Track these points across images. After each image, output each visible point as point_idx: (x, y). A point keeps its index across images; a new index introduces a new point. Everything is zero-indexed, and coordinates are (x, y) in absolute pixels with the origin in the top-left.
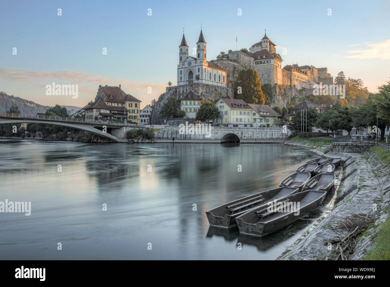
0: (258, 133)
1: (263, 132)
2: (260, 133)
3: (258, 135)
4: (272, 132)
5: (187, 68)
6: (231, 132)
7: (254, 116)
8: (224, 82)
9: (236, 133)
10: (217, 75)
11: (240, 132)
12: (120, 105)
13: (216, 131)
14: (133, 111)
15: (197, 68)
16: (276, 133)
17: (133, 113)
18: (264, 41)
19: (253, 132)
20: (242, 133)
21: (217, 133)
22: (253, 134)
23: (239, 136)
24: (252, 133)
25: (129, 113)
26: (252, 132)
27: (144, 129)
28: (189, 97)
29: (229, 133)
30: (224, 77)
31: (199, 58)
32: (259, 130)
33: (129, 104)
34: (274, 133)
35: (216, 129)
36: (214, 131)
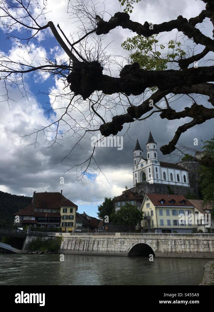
0: (182, 243)
1: (191, 242)
2: (187, 243)
3: (183, 247)
5: (140, 171)
6: (143, 242)
9: (148, 243)
11: (155, 241)
12: (54, 212)
13: (122, 240)
14: (69, 217)
17: (67, 219)
19: (175, 242)
20: (158, 244)
21: (124, 242)
22: (175, 245)
23: (154, 247)
24: (173, 244)
25: (63, 219)
26: (173, 242)
29: (139, 243)
33: (64, 209)
35: (122, 237)
36: (120, 240)
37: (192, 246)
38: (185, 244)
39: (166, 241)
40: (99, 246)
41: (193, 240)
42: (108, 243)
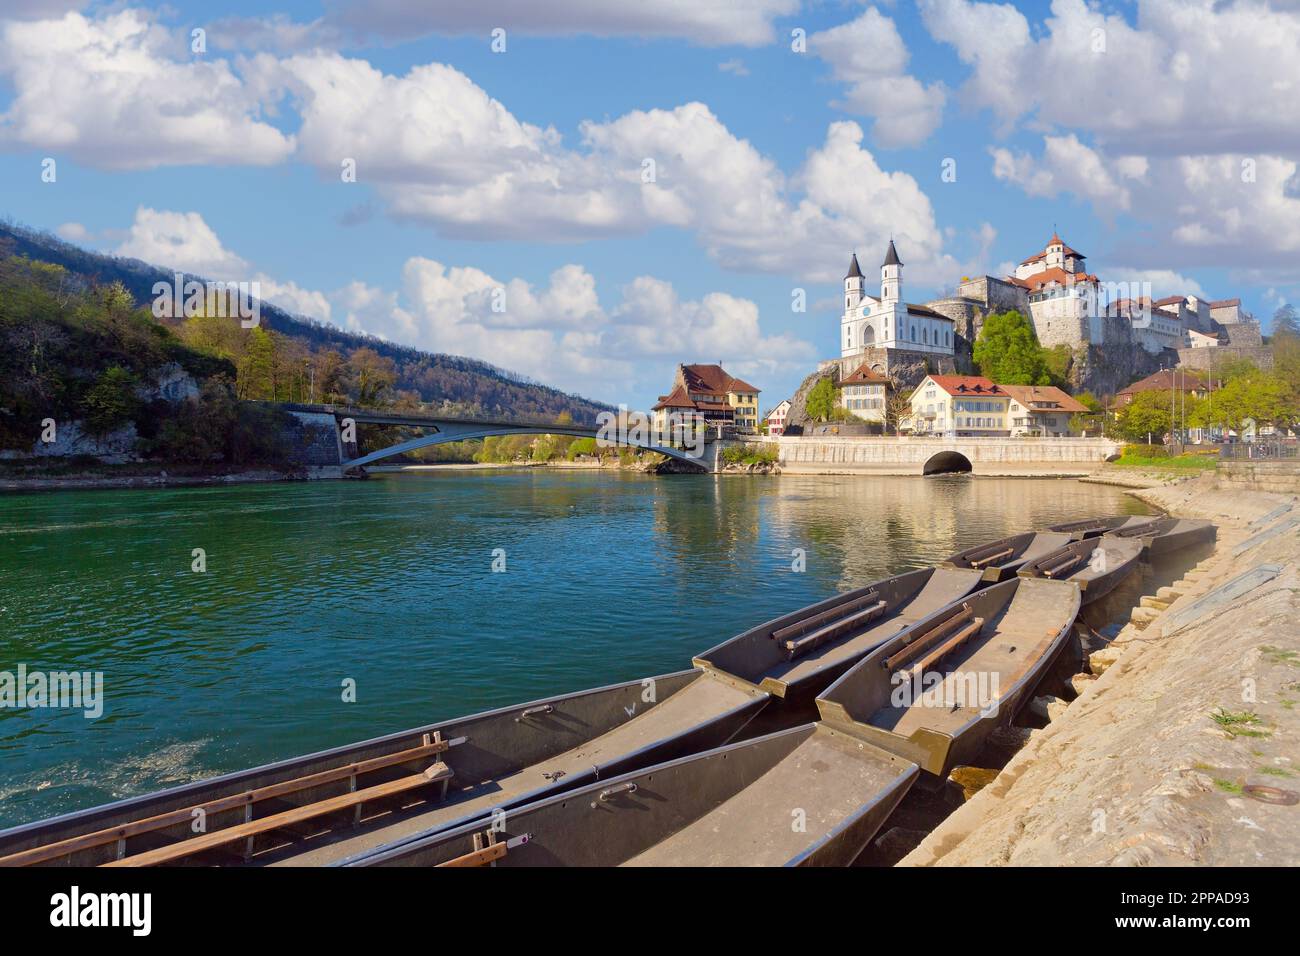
1: (1033, 449)
2: (1027, 449)
3: (1019, 455)
4: (1060, 446)
6: (952, 448)
7: (1015, 413)
8: (947, 344)
9: (961, 451)
10: (931, 330)
11: (972, 448)
13: (913, 446)
14: (746, 411)
15: (884, 317)
16: (1072, 449)
17: (744, 414)
18: (1052, 250)
20: (977, 452)
21: (915, 449)
22: (1006, 452)
23: (971, 457)
24: (1004, 450)
27: (759, 444)
28: (861, 377)
29: (945, 450)
30: (947, 334)
31: (887, 297)
32: (1023, 443)
34: (1064, 449)
35: (913, 442)
36: (908, 447)
37: (1034, 455)
38: (1022, 452)
39: (991, 449)
40: (867, 455)
41: (1037, 446)
42: (884, 450)
